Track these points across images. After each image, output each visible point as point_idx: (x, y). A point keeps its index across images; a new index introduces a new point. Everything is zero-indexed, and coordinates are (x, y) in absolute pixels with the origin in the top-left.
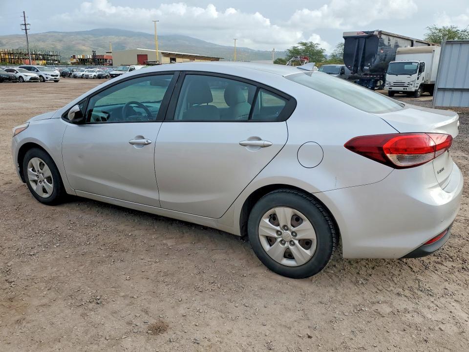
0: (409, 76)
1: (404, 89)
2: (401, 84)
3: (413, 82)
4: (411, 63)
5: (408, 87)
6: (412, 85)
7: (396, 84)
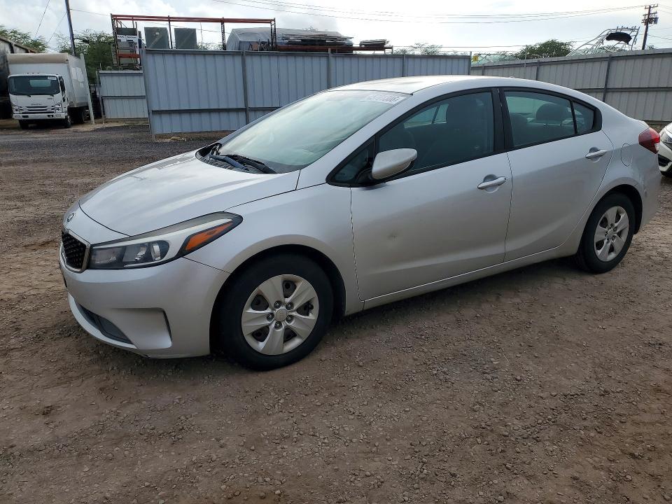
0: (49, 96)
1: (49, 116)
2: (42, 109)
3: (59, 105)
4: (46, 77)
5: (53, 112)
6: (58, 110)
7: (33, 109)
